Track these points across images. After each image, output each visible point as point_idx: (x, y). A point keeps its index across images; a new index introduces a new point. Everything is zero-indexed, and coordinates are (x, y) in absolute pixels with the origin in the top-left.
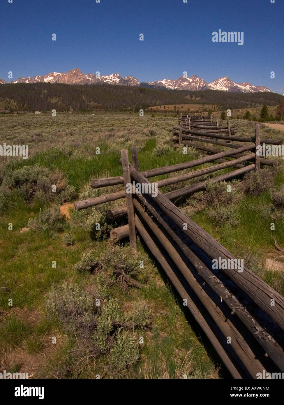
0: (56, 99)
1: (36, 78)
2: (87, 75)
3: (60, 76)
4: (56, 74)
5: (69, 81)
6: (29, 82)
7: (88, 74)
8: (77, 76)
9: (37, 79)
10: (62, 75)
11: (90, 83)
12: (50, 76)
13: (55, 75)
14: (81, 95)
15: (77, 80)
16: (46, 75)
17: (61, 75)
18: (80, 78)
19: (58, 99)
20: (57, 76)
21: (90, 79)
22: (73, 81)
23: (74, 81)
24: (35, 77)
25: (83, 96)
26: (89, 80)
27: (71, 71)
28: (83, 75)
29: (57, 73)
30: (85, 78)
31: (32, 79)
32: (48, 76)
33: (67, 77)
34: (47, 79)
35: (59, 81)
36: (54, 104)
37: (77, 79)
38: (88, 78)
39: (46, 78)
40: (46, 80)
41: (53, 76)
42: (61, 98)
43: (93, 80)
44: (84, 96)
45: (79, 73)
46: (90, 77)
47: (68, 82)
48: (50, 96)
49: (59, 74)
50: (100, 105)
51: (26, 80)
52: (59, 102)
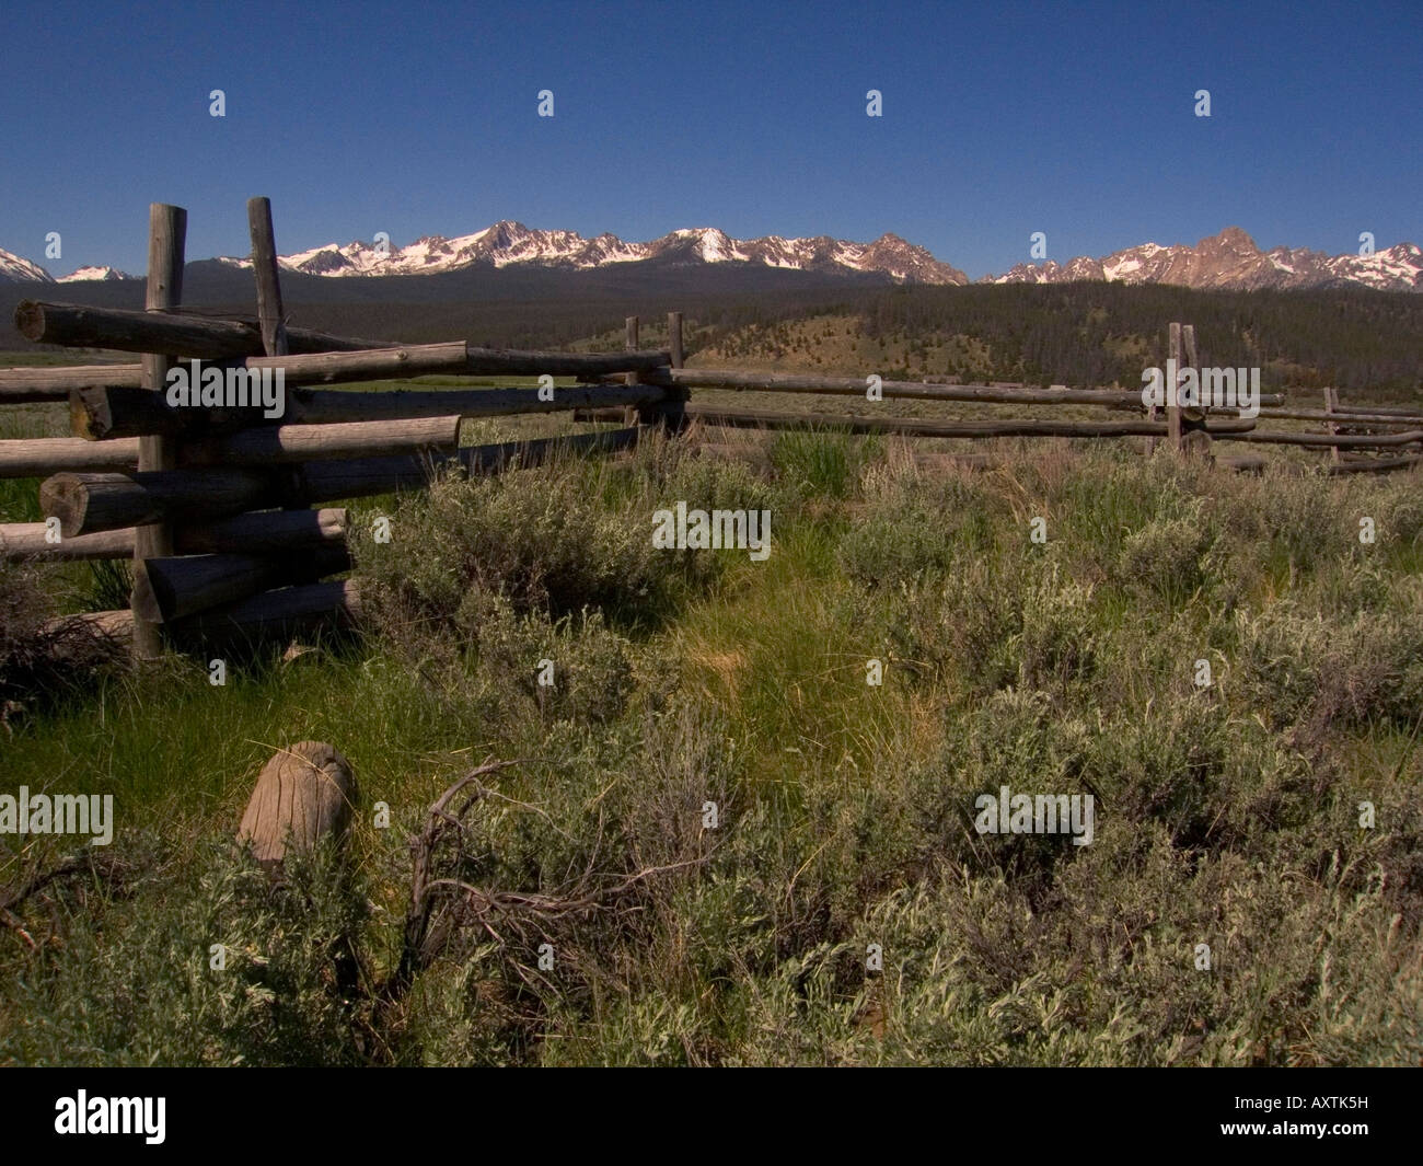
0: (1136, 343)
1: (1077, 266)
2: (1276, 255)
3: (1168, 259)
4: (1151, 250)
5: (1199, 277)
6: (1049, 277)
7: (1280, 248)
8: (1236, 256)
9: (1081, 266)
10: (1177, 255)
11: (1286, 284)
12: (1129, 259)
13: (1149, 254)
14: (1238, 329)
15: (1234, 274)
16: (1113, 254)
17: (1169, 254)
18: (1245, 267)
19: (1143, 343)
20: (1156, 257)
21: (1289, 269)
22: (1215, 276)
23: (1222, 277)
24: (1072, 262)
25: (1246, 335)
26: (1283, 271)
27: (1213, 239)
28: (1259, 254)
29: (1158, 248)
30: (1267, 265)
31: (1060, 271)
32: (1122, 259)
33: (1192, 261)
34: (1117, 268)
35: (1160, 277)
36: (1128, 360)
37: (1233, 270)
38: (1278, 265)
39: (1111, 266)
40: (1110, 274)
41: (1142, 258)
42: (1157, 338)
43: (1301, 274)
44: (1252, 337)
45: (1242, 246)
46: (1290, 262)
47: (1194, 282)
48: (1114, 332)
49: (1165, 252)
50: (1314, 371)
51: (1040, 271)
52: (1146, 354)
